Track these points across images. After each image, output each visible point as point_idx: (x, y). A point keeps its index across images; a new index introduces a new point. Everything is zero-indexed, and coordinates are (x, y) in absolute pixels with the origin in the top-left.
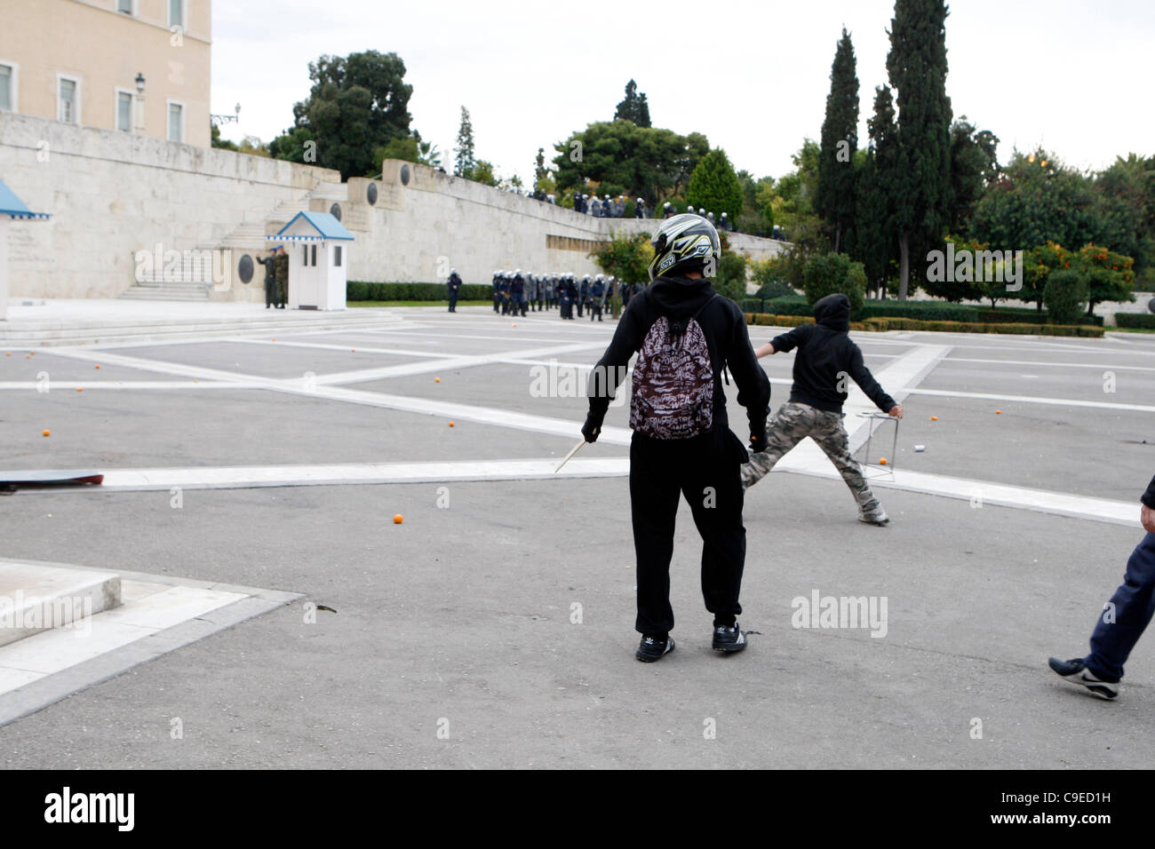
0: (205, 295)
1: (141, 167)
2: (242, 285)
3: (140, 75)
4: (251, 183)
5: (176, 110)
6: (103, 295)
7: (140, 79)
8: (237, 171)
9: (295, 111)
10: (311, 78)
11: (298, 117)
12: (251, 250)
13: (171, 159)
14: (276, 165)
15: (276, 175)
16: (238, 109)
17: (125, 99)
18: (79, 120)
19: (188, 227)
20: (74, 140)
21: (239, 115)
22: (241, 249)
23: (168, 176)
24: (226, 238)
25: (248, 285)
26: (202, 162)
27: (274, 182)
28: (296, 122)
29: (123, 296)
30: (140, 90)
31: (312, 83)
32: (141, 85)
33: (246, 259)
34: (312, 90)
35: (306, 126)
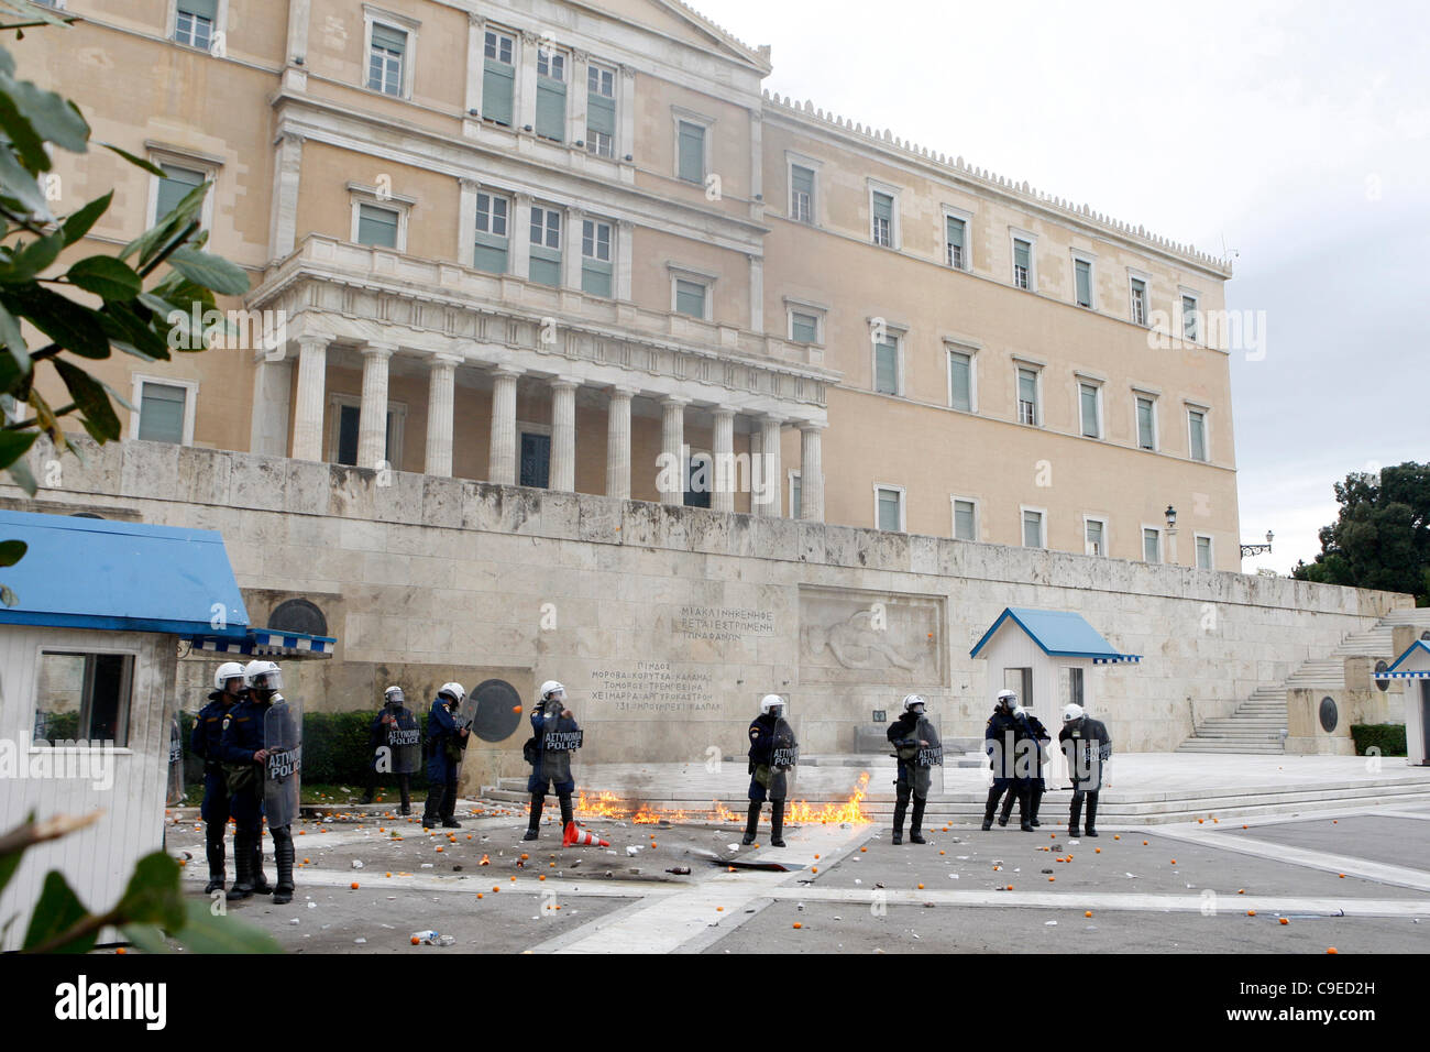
0: (1280, 746)
1: (1192, 602)
2: (1326, 734)
3: (1170, 508)
4: (1313, 613)
5: (1204, 543)
6: (1159, 748)
7: (1170, 513)
8: (1297, 600)
9: (1322, 537)
10: (1338, 500)
11: (1325, 544)
12: (1331, 691)
13: (1224, 591)
14: (1340, 593)
15: (1341, 605)
16: (1270, 536)
17: (1152, 536)
18: (1106, 555)
19: (1247, 667)
20: (1122, 577)
21: (1272, 543)
22: (1320, 690)
23: (1221, 609)
24: (1290, 679)
25: (1333, 733)
26: (1257, 593)
27: (1339, 611)
28: (1324, 549)
29: (1181, 749)
30: (1171, 523)
31: (1340, 506)
32: (1172, 519)
33: (1328, 701)
34: (1340, 512)
35: (1336, 551)
